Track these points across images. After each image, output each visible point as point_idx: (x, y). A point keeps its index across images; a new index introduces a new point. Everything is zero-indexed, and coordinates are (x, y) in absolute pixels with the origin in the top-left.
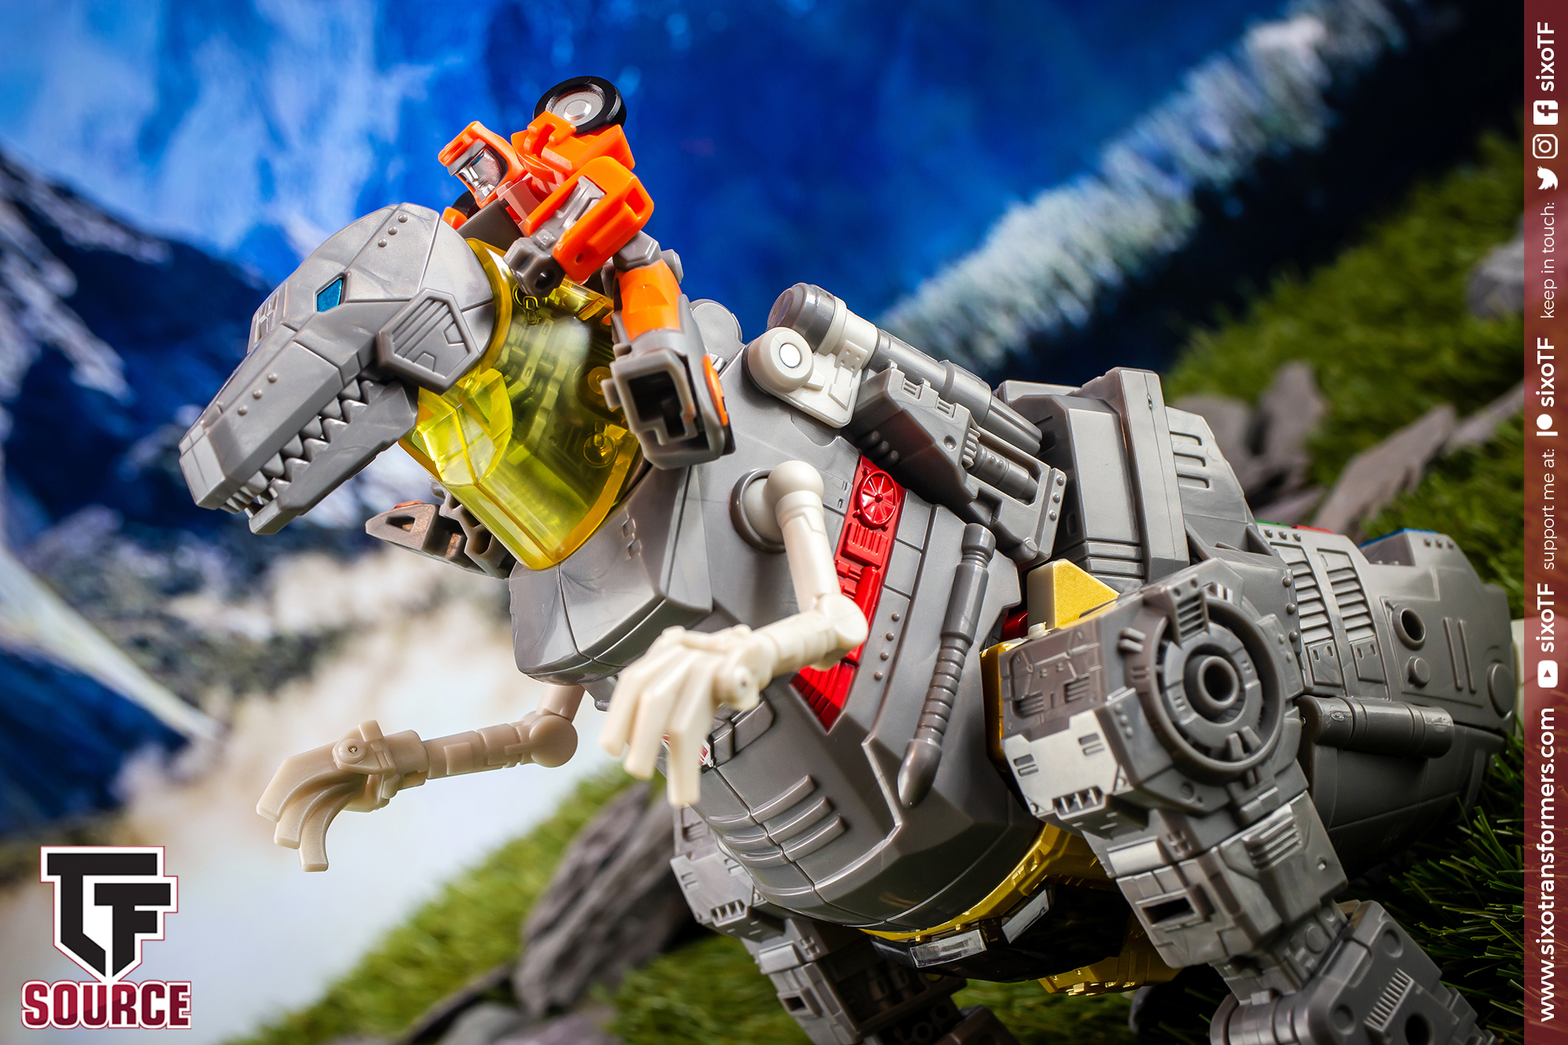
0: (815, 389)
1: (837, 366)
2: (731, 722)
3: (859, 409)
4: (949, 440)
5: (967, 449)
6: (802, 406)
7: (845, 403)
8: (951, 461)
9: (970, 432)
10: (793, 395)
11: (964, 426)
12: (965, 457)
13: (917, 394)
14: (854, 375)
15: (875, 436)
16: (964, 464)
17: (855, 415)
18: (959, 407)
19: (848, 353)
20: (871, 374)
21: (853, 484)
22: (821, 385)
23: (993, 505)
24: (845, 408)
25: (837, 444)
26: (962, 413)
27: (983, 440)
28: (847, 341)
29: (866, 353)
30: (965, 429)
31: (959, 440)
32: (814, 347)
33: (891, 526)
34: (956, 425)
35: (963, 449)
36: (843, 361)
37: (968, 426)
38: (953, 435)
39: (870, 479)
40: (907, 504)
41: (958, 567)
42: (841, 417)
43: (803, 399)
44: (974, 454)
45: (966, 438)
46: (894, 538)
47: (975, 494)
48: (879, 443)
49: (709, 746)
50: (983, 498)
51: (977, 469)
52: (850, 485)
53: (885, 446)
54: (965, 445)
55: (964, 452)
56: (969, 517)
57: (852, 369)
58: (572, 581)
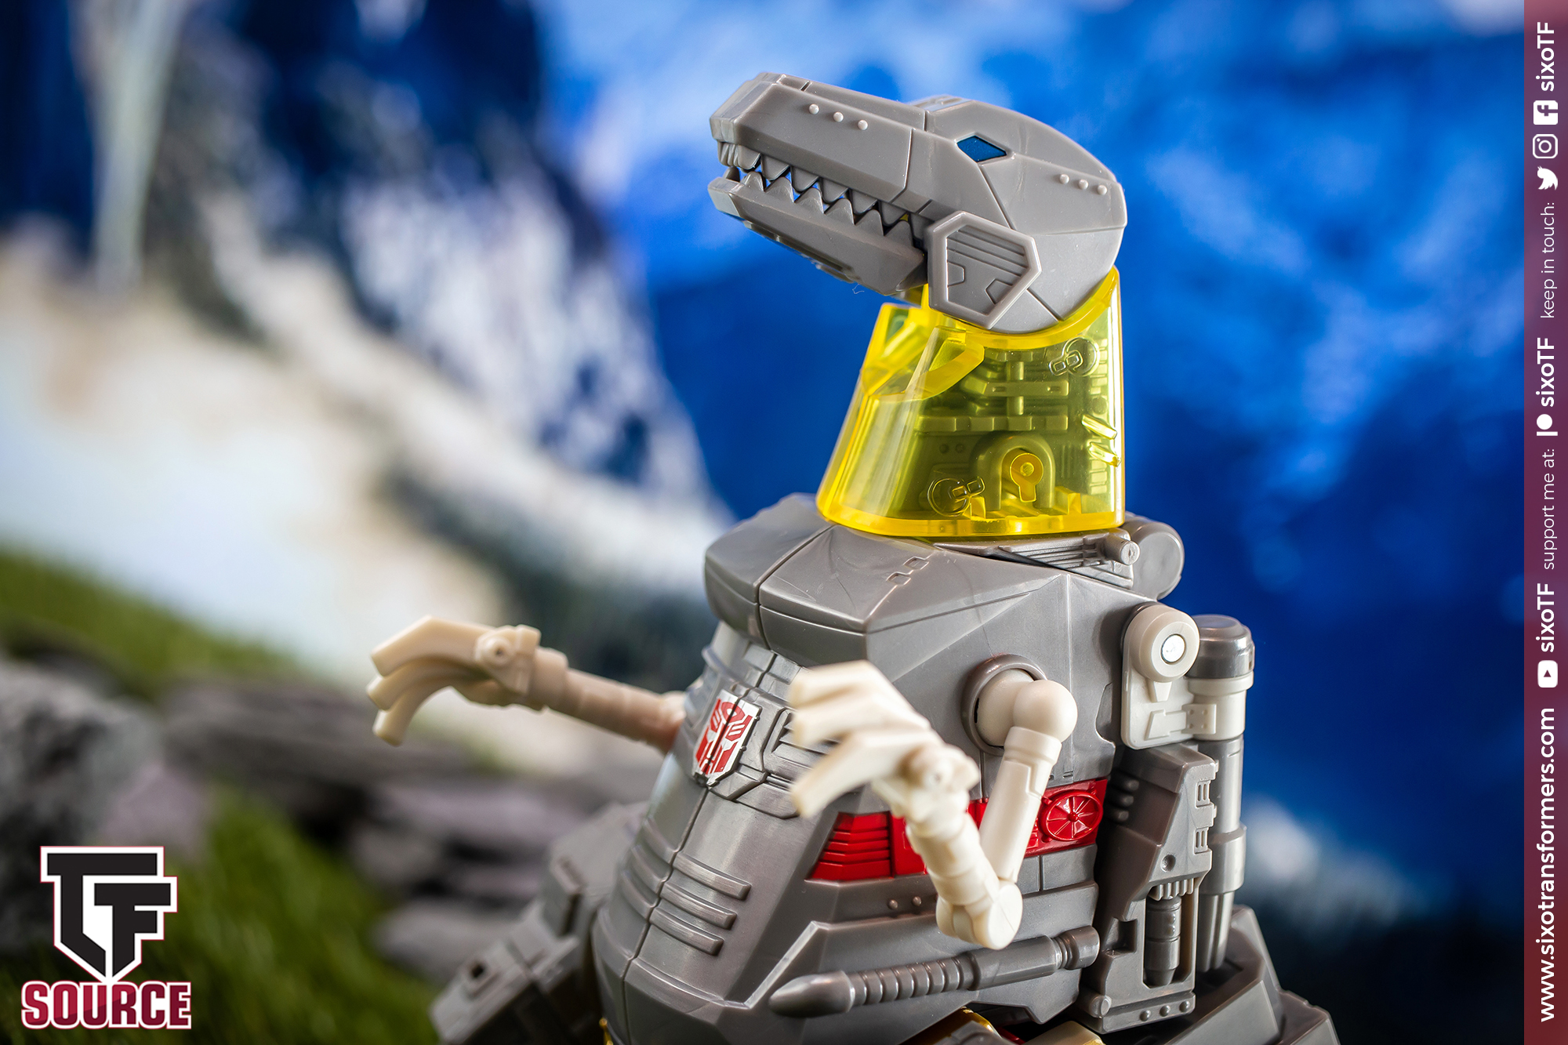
0: (1150, 695)
1: (1184, 708)
2: (765, 777)
3: (1152, 752)
4: (1170, 861)
5: (1169, 885)
6: (1127, 689)
7: (1152, 734)
8: (1151, 874)
9: (1189, 881)
10: (1134, 675)
11: (1192, 870)
12: (1161, 886)
13: (1200, 803)
14: (1183, 731)
15: (1131, 784)
16: (1154, 890)
17: (1143, 752)
18: (1209, 855)
19: (1203, 713)
20: (1194, 748)
21: (1075, 783)
22: (1158, 700)
23: (1125, 944)
24: (1146, 736)
25: (1105, 747)
26: (1206, 864)
27: (1186, 900)
28: (1215, 707)
29: (1213, 730)
30: (1190, 872)
31: (1176, 872)
32: (1194, 673)
33: (1053, 844)
34: (1189, 862)
35: (1168, 880)
36: (1192, 712)
37: (1194, 874)
38: (1179, 861)
39: (1087, 799)
40: (1080, 852)
41: (1044, 937)
42: (1136, 739)
43: (1134, 689)
44: (1169, 896)
45: (1181, 879)
46: (1041, 854)
47: (1129, 918)
48: (1128, 792)
49: (729, 769)
50: (1127, 929)
51: (1153, 909)
52: (1072, 780)
53: (1127, 800)
54: (1173, 881)
55: (1165, 883)
56: (1100, 924)
57: (1188, 726)
58: (829, 542)
